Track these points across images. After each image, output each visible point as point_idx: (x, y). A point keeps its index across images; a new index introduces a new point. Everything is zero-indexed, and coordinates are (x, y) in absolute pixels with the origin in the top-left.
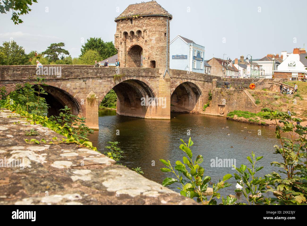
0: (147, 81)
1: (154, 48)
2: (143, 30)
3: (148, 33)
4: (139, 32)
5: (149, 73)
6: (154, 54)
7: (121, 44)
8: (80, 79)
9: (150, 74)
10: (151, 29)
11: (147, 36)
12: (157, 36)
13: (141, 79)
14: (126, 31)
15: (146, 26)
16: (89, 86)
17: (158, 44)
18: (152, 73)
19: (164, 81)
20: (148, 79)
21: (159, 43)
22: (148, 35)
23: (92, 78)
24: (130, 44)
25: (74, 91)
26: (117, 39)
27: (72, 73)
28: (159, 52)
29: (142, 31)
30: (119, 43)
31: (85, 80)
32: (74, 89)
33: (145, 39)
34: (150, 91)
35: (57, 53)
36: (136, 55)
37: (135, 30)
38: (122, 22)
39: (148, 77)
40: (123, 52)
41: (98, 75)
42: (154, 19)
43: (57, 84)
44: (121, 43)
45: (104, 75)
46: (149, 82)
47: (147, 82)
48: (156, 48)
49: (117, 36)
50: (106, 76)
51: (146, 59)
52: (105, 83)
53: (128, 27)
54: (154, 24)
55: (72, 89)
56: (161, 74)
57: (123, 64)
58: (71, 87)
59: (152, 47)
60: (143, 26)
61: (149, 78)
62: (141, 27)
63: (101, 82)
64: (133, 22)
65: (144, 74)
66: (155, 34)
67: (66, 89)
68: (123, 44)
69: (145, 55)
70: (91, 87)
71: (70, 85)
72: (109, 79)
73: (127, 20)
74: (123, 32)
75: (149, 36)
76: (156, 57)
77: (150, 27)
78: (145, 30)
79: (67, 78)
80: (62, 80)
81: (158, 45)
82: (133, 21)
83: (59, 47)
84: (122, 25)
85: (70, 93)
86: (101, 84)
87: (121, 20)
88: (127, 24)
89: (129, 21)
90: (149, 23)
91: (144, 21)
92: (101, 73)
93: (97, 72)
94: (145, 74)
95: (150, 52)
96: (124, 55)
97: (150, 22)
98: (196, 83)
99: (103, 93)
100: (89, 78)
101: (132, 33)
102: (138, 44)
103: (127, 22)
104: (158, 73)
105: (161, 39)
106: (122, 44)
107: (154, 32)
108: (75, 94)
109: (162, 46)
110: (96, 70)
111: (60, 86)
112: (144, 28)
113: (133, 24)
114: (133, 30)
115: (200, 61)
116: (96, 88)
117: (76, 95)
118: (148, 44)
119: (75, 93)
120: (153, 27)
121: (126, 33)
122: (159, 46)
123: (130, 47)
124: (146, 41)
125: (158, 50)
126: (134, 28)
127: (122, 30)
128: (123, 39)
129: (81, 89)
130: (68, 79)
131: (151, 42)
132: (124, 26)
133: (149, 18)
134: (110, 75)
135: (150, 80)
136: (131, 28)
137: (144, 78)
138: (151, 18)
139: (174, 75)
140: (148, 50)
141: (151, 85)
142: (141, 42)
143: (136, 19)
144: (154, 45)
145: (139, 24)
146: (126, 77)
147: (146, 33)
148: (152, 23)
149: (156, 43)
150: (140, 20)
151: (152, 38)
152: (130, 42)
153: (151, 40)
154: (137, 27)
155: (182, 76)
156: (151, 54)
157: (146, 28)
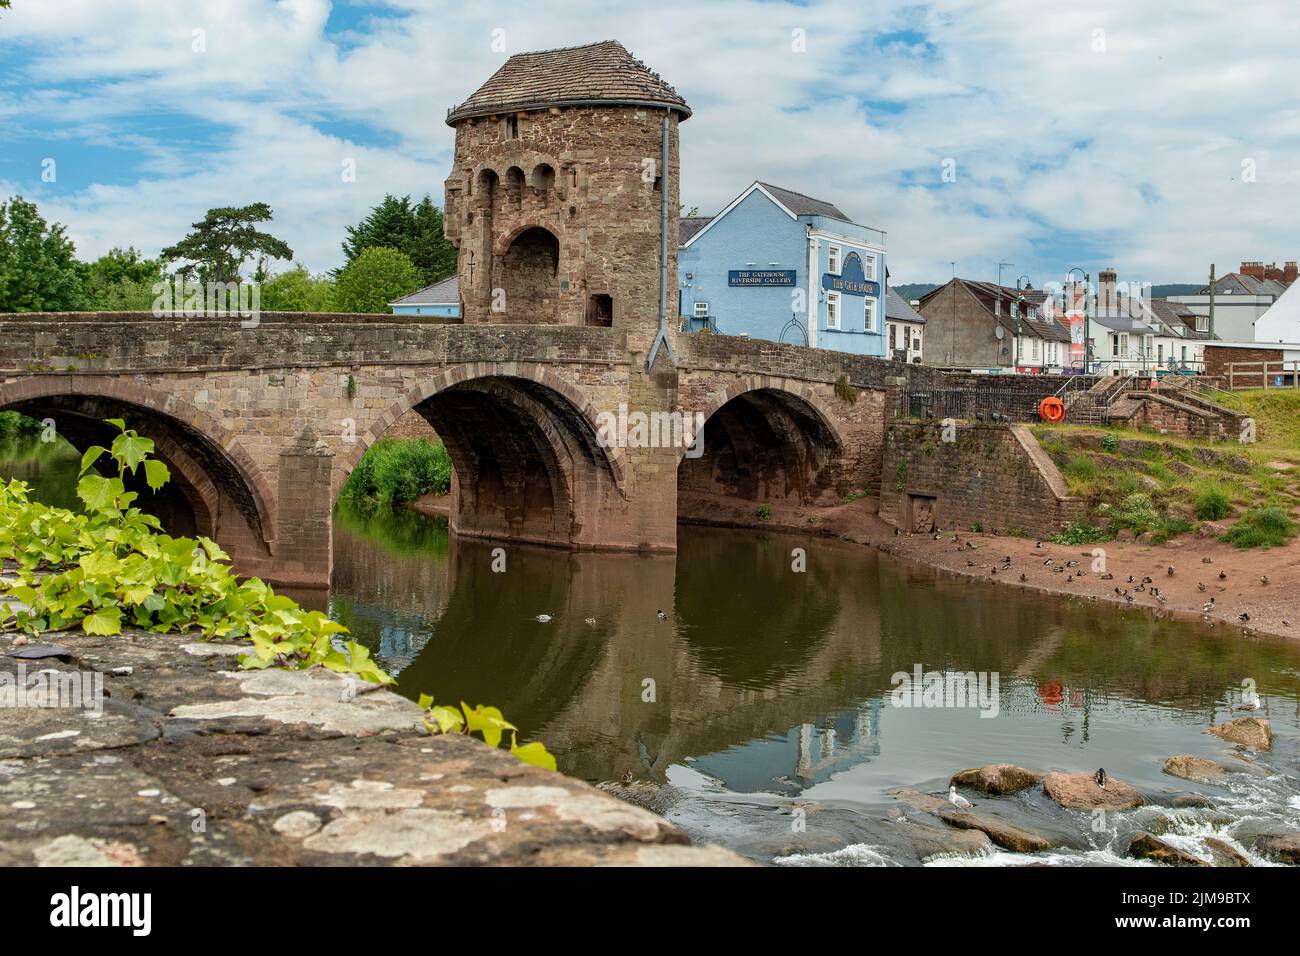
0: (572, 383)
1: (605, 242)
2: (562, 164)
3: (581, 174)
4: (546, 171)
5: (577, 348)
6: (605, 265)
7: (471, 223)
8: (253, 372)
9: (584, 352)
10: (596, 160)
11: (577, 190)
12: (620, 188)
13: (539, 374)
14: (491, 165)
15: (574, 147)
16: (295, 404)
17: (622, 225)
18: (594, 350)
19: (651, 384)
20: (577, 376)
21: (627, 221)
22: (581, 184)
23: (309, 368)
24: (510, 223)
25: (228, 424)
26: (456, 201)
27: (218, 347)
28: (627, 258)
29: (557, 166)
30: (460, 216)
31: (279, 375)
32: (226, 414)
33: (570, 202)
34: (583, 429)
35: (235, 252)
36: (538, 269)
37: (529, 162)
38: (475, 129)
39: (575, 367)
40: (479, 257)
41: (340, 354)
42: (605, 119)
43: (154, 394)
44: (471, 217)
45: (367, 356)
46: (581, 388)
47: (572, 391)
48: (616, 241)
49: (455, 186)
50: (377, 358)
51: (571, 286)
53: (498, 150)
54: (607, 141)
55: (217, 413)
56: (634, 354)
57: (478, 309)
58: (211, 406)
59: (597, 235)
60: (563, 147)
61: (578, 371)
62: (553, 152)
64: (522, 128)
65: (554, 353)
66: (612, 179)
67: (189, 413)
68: (478, 220)
69: (569, 269)
70: (305, 406)
71: (210, 396)
72: (390, 373)
73: (496, 122)
74: (477, 171)
75: (585, 189)
76: (615, 281)
77: (590, 152)
78: (570, 164)
79: (195, 368)
80: (175, 376)
81: (624, 228)
82: (519, 124)
83: (245, 225)
84: (475, 142)
85: (209, 434)
87: (470, 121)
88: (496, 134)
89: (504, 123)
90: (584, 134)
91: (566, 126)
92: (351, 347)
93: (336, 344)
94: (559, 352)
95: (592, 256)
96: (479, 270)
97: (591, 129)
98: (809, 394)
100: (299, 367)
101: (517, 174)
102: (542, 224)
103: (496, 127)
104: (622, 347)
105: (636, 203)
106: (476, 220)
107: (607, 174)
108: (231, 438)
109: (642, 231)
110: (331, 335)
111: (163, 401)
112: (566, 155)
113: (520, 136)
114: (521, 164)
115: (862, 294)
116: (330, 413)
117: (233, 441)
118: (579, 221)
119: (232, 432)
120: (603, 150)
121: (489, 177)
122: (626, 230)
123: (507, 233)
124: (573, 211)
125: (622, 252)
126: (525, 156)
127: (476, 163)
128: (477, 201)
129: (256, 414)
130: (202, 373)
131: (594, 217)
132: (482, 146)
133: (586, 115)
134: (396, 357)
135: (582, 378)
136: (512, 155)
137: (556, 372)
138: (596, 115)
139: (698, 360)
140: (581, 249)
141: (587, 401)
142: (552, 214)
143: (532, 118)
144: (605, 228)
145: (544, 138)
146: (470, 367)
147: (571, 177)
148: (600, 135)
149: (613, 220)
150: (550, 121)
151: (597, 198)
152: (510, 213)
153: (594, 206)
154: (536, 152)
155: (742, 362)
156: (594, 266)
157: (575, 157)
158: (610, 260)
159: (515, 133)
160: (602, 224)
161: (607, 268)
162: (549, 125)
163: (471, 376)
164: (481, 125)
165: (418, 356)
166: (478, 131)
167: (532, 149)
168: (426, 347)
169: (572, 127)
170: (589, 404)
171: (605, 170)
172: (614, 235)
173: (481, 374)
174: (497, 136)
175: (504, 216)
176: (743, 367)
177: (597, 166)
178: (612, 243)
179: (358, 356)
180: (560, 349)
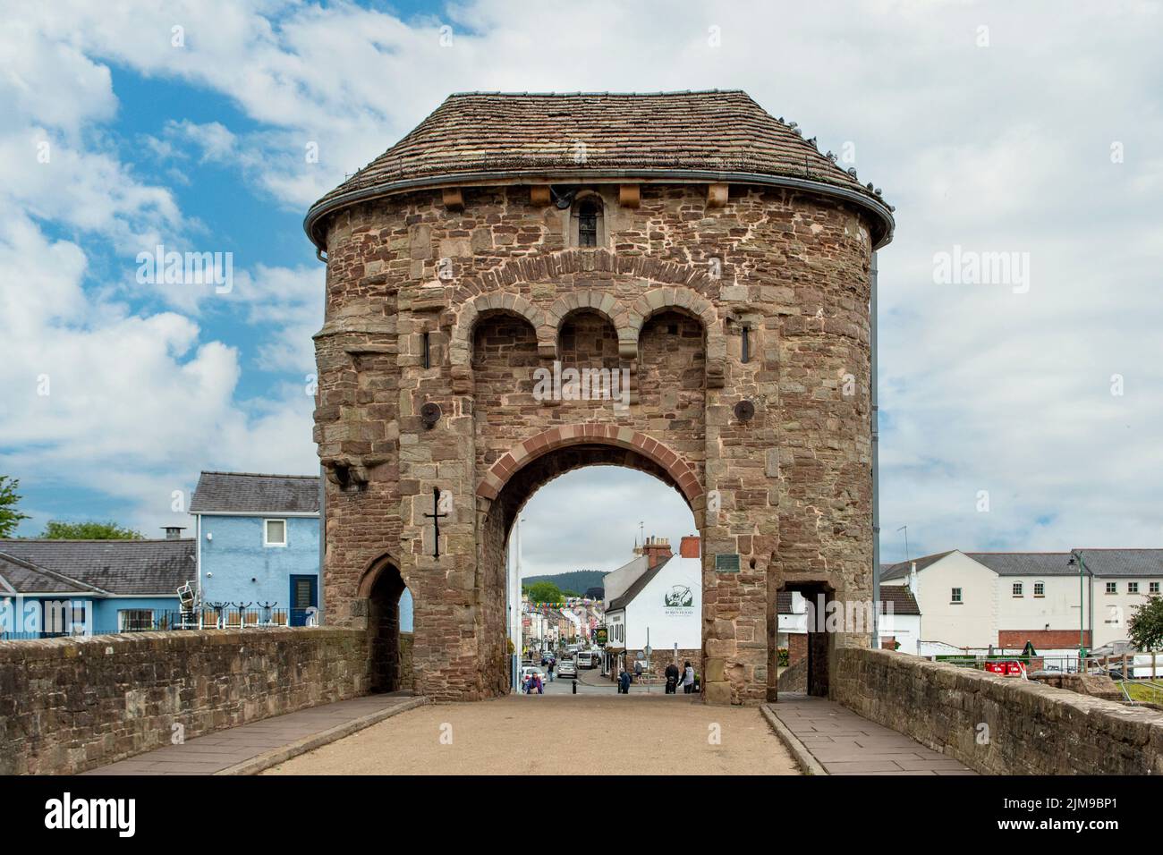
1: (818, 478)
2: (727, 310)
3: (760, 336)
6: (818, 523)
7: (431, 426)
11: (754, 367)
14: (514, 301)
15: (753, 279)
22: (766, 356)
24: (526, 433)
29: (712, 315)
30: (388, 413)
33: (735, 392)
37: (629, 302)
38: (459, 220)
40: (460, 501)
44: (429, 417)
49: (369, 345)
51: (744, 564)
53: (534, 271)
54: (820, 274)
59: (803, 462)
62: (699, 284)
64: (613, 224)
73: (535, 205)
74: (464, 314)
75: (771, 367)
76: (838, 555)
77: (788, 293)
78: (738, 312)
84: (456, 248)
88: (532, 235)
89: (563, 208)
90: (776, 254)
91: (735, 231)
95: (791, 504)
97: (789, 245)
103: (535, 219)
106: (446, 423)
107: (818, 341)
112: (736, 292)
113: (607, 242)
114: (606, 305)
120: (811, 292)
121: (504, 327)
123: (518, 453)
124: (744, 411)
125: (845, 499)
126: (619, 287)
127: (460, 297)
131: (794, 425)
132: (483, 256)
133: (780, 215)
136: (580, 283)
138: (798, 217)
140: (769, 488)
142: (651, 416)
143: (646, 205)
144: (817, 449)
145: (676, 253)
147: (739, 340)
148: (807, 260)
149: (834, 435)
150: (696, 217)
151: (800, 388)
152: (525, 410)
153: (793, 404)
154: (651, 281)
156: (797, 525)
157: (757, 298)
158: (827, 516)
159: (588, 236)
160: (812, 441)
161: (824, 529)
162: (692, 224)
164: (485, 210)
166: (472, 225)
167: (644, 274)
169: (749, 235)
171: (815, 332)
172: (833, 463)
174: (536, 238)
175: (505, 419)
177: (799, 322)
178: (830, 480)
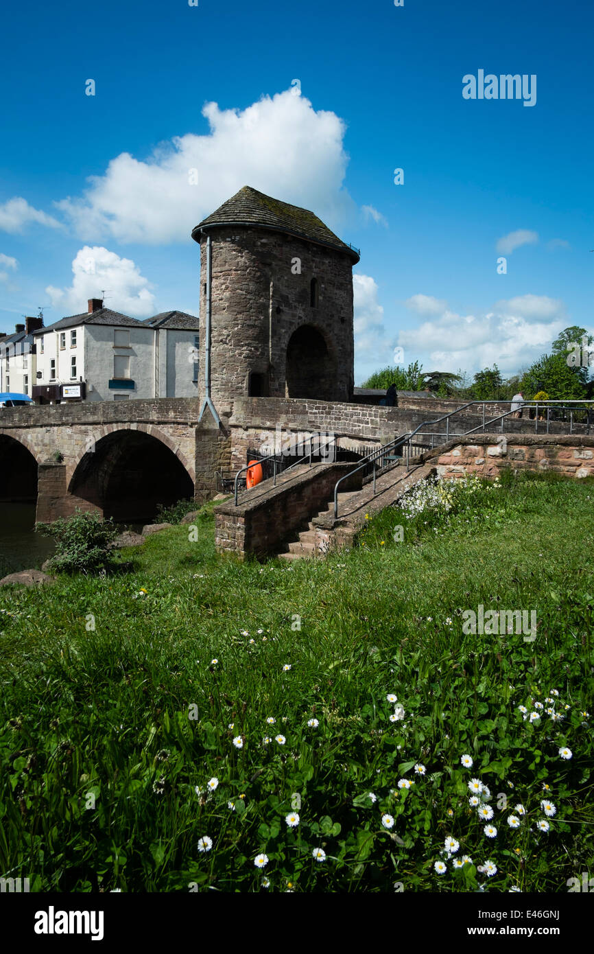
0: (168, 435)
8: (41, 426)
13: (149, 429)
16: (54, 442)
20: (171, 430)
27: (30, 415)
31: (49, 428)
32: (37, 444)
41: (64, 419)
43: (18, 435)
45: (73, 419)
46: (172, 439)
47: (168, 440)
50: (76, 420)
52: (75, 436)
55: (32, 444)
58: (32, 441)
61: (171, 427)
63: (70, 433)
65: (154, 416)
72: (83, 427)
86: (70, 436)
92: (67, 415)
94: (156, 415)
99: (74, 457)
134: (83, 420)
135: (174, 432)
137: (159, 428)
139: (251, 419)
141: (177, 447)
146: (114, 425)
155: (290, 421)
163: (115, 430)
165: (91, 419)
168: (94, 414)
170: (178, 449)
173: (120, 429)
176: (291, 425)
179: (70, 419)
180: (157, 413)
